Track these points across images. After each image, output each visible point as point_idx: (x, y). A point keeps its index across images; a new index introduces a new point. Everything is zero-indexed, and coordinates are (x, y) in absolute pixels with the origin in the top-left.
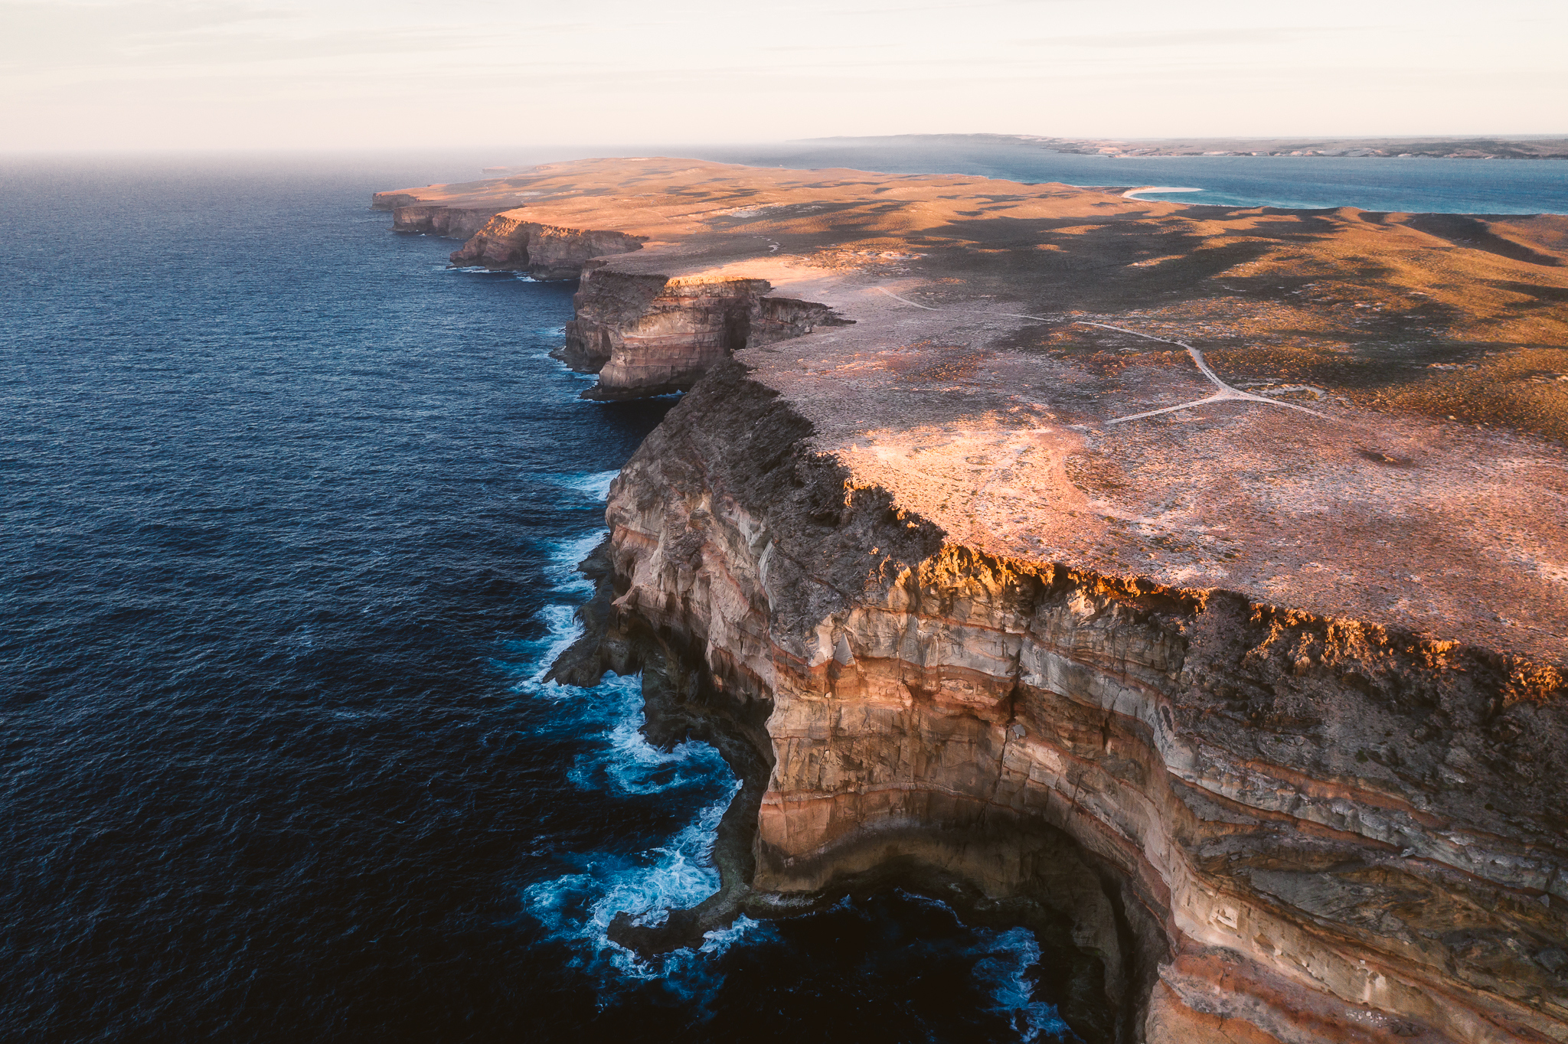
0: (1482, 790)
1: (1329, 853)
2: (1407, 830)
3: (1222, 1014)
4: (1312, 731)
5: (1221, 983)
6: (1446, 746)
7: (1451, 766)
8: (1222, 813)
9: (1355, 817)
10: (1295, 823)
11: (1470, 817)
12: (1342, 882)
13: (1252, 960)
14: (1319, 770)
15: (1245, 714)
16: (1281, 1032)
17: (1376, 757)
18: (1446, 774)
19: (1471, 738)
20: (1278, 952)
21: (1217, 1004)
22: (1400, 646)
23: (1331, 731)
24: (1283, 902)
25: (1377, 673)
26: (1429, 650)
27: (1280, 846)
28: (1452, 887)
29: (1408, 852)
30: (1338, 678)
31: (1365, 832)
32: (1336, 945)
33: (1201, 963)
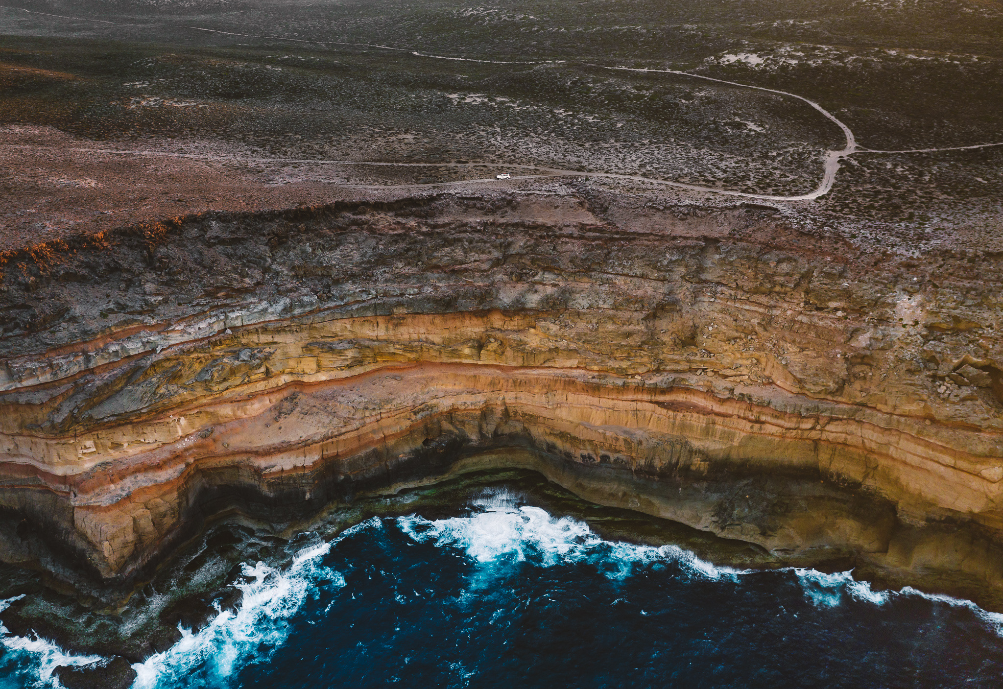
0: (171, 297)
1: (123, 375)
2: (152, 338)
3: (127, 495)
4: (67, 316)
5: (112, 482)
6: (140, 285)
7: (151, 294)
8: (50, 392)
9: (123, 348)
10: (92, 371)
11: (176, 314)
12: (139, 385)
13: (115, 460)
14: (88, 335)
15: (21, 329)
16: (158, 479)
17: (111, 311)
18: (152, 299)
19: (150, 276)
20: (126, 445)
21: (119, 492)
22: (77, 246)
23: (77, 311)
24: (119, 415)
25: (76, 267)
26: (95, 241)
27: (98, 388)
28: (189, 352)
29: (159, 349)
30: (57, 280)
31: (132, 353)
32: (154, 418)
33: (94, 481)
